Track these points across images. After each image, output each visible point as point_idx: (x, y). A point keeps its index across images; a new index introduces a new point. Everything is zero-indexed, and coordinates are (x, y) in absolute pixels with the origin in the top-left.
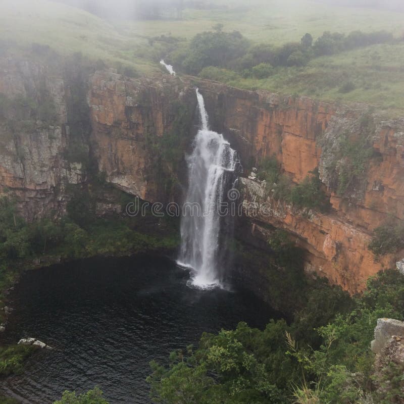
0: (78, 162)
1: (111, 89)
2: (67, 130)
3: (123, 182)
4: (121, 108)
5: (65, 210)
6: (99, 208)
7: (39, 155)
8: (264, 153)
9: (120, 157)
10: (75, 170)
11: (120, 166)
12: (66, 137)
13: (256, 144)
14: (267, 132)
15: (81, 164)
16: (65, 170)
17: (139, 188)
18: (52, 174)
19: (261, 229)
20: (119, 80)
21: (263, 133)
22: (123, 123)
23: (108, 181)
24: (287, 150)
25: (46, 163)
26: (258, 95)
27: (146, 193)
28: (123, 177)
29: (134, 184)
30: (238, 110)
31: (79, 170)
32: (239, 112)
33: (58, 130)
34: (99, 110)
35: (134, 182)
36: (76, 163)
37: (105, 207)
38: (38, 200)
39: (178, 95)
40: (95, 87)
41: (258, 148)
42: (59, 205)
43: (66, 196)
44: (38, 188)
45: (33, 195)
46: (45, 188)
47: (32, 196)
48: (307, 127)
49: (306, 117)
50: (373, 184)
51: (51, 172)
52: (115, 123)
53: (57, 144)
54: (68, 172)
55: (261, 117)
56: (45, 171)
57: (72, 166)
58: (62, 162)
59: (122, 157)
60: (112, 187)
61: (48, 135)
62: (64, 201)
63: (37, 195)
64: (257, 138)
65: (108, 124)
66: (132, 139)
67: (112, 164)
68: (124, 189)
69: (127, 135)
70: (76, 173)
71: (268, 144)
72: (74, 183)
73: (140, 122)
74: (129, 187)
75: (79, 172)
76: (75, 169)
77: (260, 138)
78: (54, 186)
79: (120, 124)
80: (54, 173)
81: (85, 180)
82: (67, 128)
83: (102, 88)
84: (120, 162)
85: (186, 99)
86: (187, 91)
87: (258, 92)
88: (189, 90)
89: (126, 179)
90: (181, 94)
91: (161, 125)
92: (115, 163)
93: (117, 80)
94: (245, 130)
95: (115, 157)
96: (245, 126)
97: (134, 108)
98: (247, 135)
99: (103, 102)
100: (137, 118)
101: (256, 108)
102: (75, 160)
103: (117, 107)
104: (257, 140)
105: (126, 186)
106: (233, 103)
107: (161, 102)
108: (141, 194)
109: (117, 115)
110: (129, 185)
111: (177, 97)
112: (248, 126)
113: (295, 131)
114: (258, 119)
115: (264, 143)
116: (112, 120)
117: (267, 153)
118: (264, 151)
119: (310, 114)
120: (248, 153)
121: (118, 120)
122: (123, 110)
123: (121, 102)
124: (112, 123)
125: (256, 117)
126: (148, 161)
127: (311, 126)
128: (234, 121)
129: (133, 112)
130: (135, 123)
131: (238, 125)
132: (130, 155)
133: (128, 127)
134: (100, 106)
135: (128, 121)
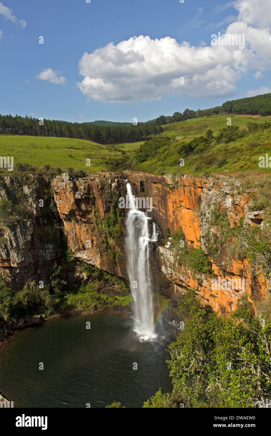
0: (50, 244)
1: (65, 188)
2: (40, 221)
3: (83, 256)
4: (72, 200)
6: (70, 277)
7: (17, 241)
8: (175, 225)
9: (79, 237)
10: (48, 250)
11: (80, 243)
12: (40, 226)
13: (169, 218)
14: (175, 208)
15: (52, 244)
16: (41, 250)
17: (96, 260)
18: (30, 254)
19: (180, 289)
20: (69, 180)
21: (172, 208)
23: (74, 256)
24: (184, 221)
26: (164, 178)
27: (100, 263)
28: (83, 252)
29: (92, 257)
30: (155, 192)
31: (51, 249)
33: (30, 222)
34: (60, 204)
35: (91, 255)
36: (48, 244)
39: (111, 185)
40: (56, 188)
41: (171, 221)
44: (19, 266)
47: (17, 272)
48: (193, 201)
49: (190, 192)
51: (29, 252)
52: (70, 212)
53: (30, 231)
54: (44, 252)
55: (169, 195)
57: (46, 247)
58: (38, 245)
59: (81, 237)
60: (78, 260)
62: (43, 273)
63: (21, 270)
64: (169, 213)
65: (66, 213)
66: (85, 222)
67: (74, 243)
69: (81, 220)
70: (49, 252)
71: (176, 218)
72: (48, 259)
73: (89, 209)
74: (89, 259)
75: (51, 251)
76: (48, 248)
77: (170, 212)
78: (33, 263)
79: (75, 212)
80: (31, 253)
81: (59, 256)
82: (41, 219)
83: (60, 188)
84: (79, 241)
85: (117, 188)
86: (118, 181)
87: (164, 176)
88: (119, 181)
89: (86, 253)
90: (113, 185)
91: (102, 210)
92: (76, 241)
93: (67, 181)
94: (160, 207)
95: (75, 237)
96: (160, 204)
97: (82, 200)
98: (162, 211)
99: (62, 198)
100: (86, 207)
101: (165, 189)
102: (48, 242)
103: (70, 200)
104: (169, 214)
105: (86, 259)
106: (151, 187)
107: (100, 193)
108: (98, 264)
109: (70, 206)
110: (88, 257)
111: (111, 187)
112: (162, 204)
113: (186, 205)
114: (168, 197)
115: (174, 217)
116: (68, 210)
117: (177, 225)
118: (175, 223)
119: (193, 189)
120: (165, 226)
121: (72, 210)
122: (74, 201)
123: (72, 196)
124: (68, 212)
125: (166, 196)
126: (98, 238)
127: (195, 199)
128: (153, 201)
129: (83, 203)
130: (85, 211)
131: (156, 203)
132: (86, 235)
133: (81, 214)
134: (60, 201)
135: (79, 210)
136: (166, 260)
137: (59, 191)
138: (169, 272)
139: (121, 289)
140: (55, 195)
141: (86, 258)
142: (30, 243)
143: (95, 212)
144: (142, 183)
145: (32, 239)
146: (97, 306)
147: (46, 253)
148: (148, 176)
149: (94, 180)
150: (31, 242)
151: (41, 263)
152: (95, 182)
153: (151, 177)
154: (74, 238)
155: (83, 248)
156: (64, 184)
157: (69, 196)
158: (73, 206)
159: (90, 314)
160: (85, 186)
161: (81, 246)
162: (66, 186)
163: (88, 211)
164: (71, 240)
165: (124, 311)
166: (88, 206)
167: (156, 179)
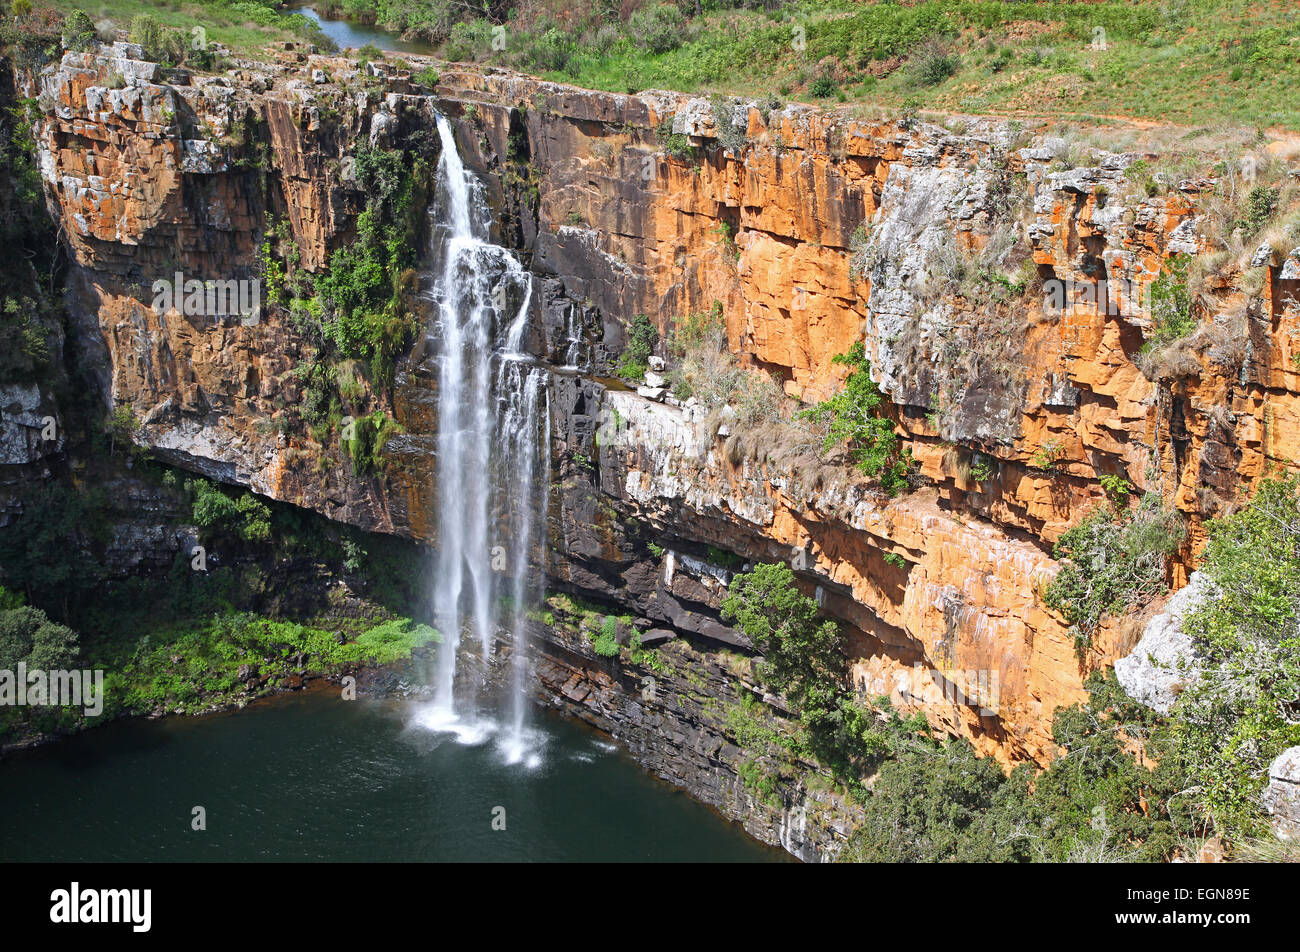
0: (27, 385)
1: (127, 116)
4: (168, 181)
6: (116, 545)
8: (684, 304)
9: (180, 358)
10: (16, 413)
11: (182, 386)
13: (654, 277)
14: (687, 234)
15: (37, 389)
17: (259, 461)
19: (696, 567)
20: (152, 82)
21: (673, 235)
22: (181, 235)
23: (145, 445)
26: (644, 107)
27: (282, 478)
28: (197, 424)
29: (239, 447)
30: (584, 162)
31: (31, 411)
32: (587, 168)
34: (88, 195)
35: (238, 441)
36: (18, 388)
37: (138, 536)
39: (367, 120)
40: (63, 114)
41: (662, 290)
48: (815, 209)
49: (810, 174)
50: (1043, 383)
52: (149, 235)
55: (660, 181)
57: (5, 401)
59: (188, 354)
60: (159, 464)
64: (653, 254)
65: (126, 241)
67: (152, 381)
68: (205, 467)
70: (22, 425)
71: (694, 275)
72: (15, 460)
74: (223, 458)
75: (30, 421)
76: (17, 408)
77: (663, 254)
79: (172, 239)
83: (92, 116)
84: (180, 372)
85: (397, 135)
86: (401, 107)
87: (644, 97)
88: (406, 104)
89: (208, 430)
90: (379, 119)
91: (319, 231)
92: (164, 375)
93: (145, 84)
94: (611, 228)
95: (161, 357)
96: (612, 218)
97: (213, 182)
98: (620, 247)
99: (101, 166)
100: (232, 213)
103: (154, 180)
104: (656, 260)
105: (210, 457)
106: (562, 140)
107: (309, 153)
108: (268, 481)
109: (154, 208)
110: (221, 450)
111: (366, 129)
112: (621, 217)
113: (778, 224)
114: (654, 189)
115: (677, 272)
116: (140, 226)
117: (693, 304)
118: (683, 298)
119: (824, 164)
120: (630, 310)
121: (162, 225)
122: (176, 186)
123: (169, 160)
124: (140, 236)
125: (645, 186)
127: (829, 204)
128: (573, 203)
129: (215, 192)
130: (224, 232)
131: (587, 212)
132: (217, 345)
133: (203, 248)
134: (91, 178)
135: (197, 225)
136: (651, 446)
138: (667, 494)
140: (47, 145)
141: (208, 452)
144: (518, 121)
146: (262, 672)
148: (557, 90)
149: (270, 88)
152: (289, 102)
153: (569, 98)
154: (154, 357)
155: (196, 405)
156: (130, 98)
157: (151, 161)
158: (170, 208)
159: (232, 707)
160: (230, 115)
161: (188, 397)
162: (137, 111)
163: (234, 234)
164: (132, 372)
165: (396, 682)
166: (242, 209)
167: (598, 108)
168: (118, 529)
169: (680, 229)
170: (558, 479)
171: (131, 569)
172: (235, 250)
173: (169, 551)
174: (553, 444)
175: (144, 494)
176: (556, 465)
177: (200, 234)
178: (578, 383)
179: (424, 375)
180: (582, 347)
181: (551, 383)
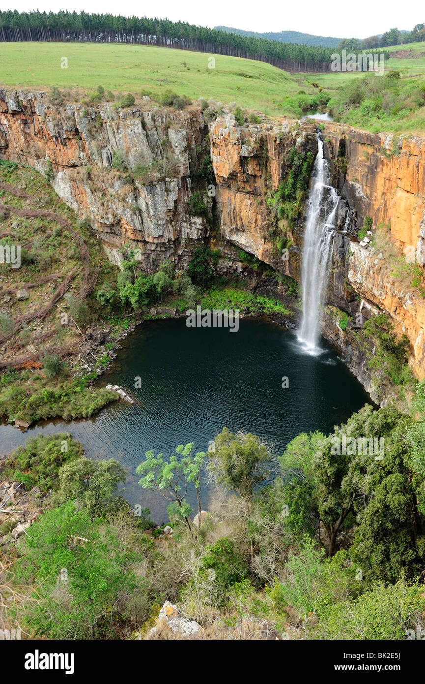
0: (199, 217)
1: (227, 137)
2: (188, 182)
3: (241, 239)
4: (236, 158)
5: (186, 265)
6: (220, 265)
7: (155, 208)
8: (381, 214)
9: (238, 213)
10: (195, 225)
11: (238, 222)
12: (187, 190)
13: (375, 202)
14: (386, 188)
15: (201, 218)
16: (186, 224)
17: (257, 247)
18: (170, 227)
19: (369, 306)
20: (234, 126)
21: (382, 188)
22: (239, 175)
23: (228, 238)
24: (396, 210)
25: (163, 217)
26: (380, 138)
27: (262, 253)
28: (241, 234)
29: (252, 242)
30: (360, 159)
31: (199, 224)
32: (360, 161)
33: (174, 183)
34: (218, 162)
35: (252, 240)
36: (196, 218)
37: (226, 264)
38: (159, 253)
39: (295, 141)
40: (214, 137)
41: (376, 207)
42: (180, 259)
43: (187, 250)
44: (155, 241)
45: (153, 247)
46: (163, 241)
47: (152, 249)
48: (418, 181)
49: (418, 167)
51: (169, 225)
52: (231, 175)
53: (173, 196)
54: (189, 227)
55: (381, 166)
56: (161, 225)
57: (193, 220)
58: (182, 215)
59: (241, 212)
60: (231, 244)
61: (164, 188)
62: (184, 255)
63: (157, 247)
64: (375, 194)
65: (225, 176)
66: (249, 193)
67: (231, 219)
68: (243, 247)
69: (244, 188)
70: (196, 228)
71: (386, 203)
72: (194, 237)
73: (258, 174)
74: (248, 245)
75: (199, 227)
76: (195, 223)
77: (378, 194)
78: (173, 240)
79: (237, 176)
80: (173, 226)
81: (208, 236)
82: (189, 181)
83: (219, 137)
84: (238, 218)
85: (304, 146)
86: (307, 136)
87: (381, 135)
88: (309, 135)
89: (244, 236)
91: (277, 177)
92: (234, 218)
93: (231, 127)
94: (364, 184)
95: (234, 212)
96: (365, 179)
97: (248, 159)
98: (366, 191)
99: (221, 153)
100: (254, 169)
101: (377, 156)
102: (196, 214)
103: (232, 158)
104: (376, 196)
105: (244, 244)
106: (355, 150)
107: (276, 151)
108: (259, 254)
109: (232, 166)
110: (247, 242)
111: (294, 144)
112: (367, 179)
113: (405, 185)
114: (379, 169)
115: (382, 201)
116: (228, 172)
117: (384, 214)
118: (381, 211)
120: (366, 214)
121: (234, 172)
122: (238, 160)
123: (236, 152)
124: (228, 175)
125: (376, 168)
126: (265, 218)
128: (355, 173)
129: (250, 163)
130: (252, 175)
131: (359, 177)
132: (248, 211)
133: (245, 180)
134: (218, 156)
135: (244, 173)
136: (357, 263)
137: (217, 141)
138: (358, 281)
139: (285, 292)
140: (211, 146)
141: (244, 242)
142: (172, 213)
143: (266, 180)
144: (343, 144)
145: (176, 207)
146: (250, 309)
147: (191, 229)
148: (355, 131)
149: (271, 130)
150: (174, 212)
151: (183, 241)
152: (272, 134)
153: (358, 135)
154: (232, 213)
155: (241, 228)
156: (227, 131)
157: (232, 151)
158: (236, 167)
160: (256, 138)
161: (239, 225)
162: (229, 136)
163: (255, 176)
164: (227, 215)
165: (285, 321)
166: (258, 168)
167: (365, 139)
168: (220, 261)
169: (385, 186)
170: (333, 268)
171: (224, 273)
172: (255, 182)
173: (233, 269)
174: (333, 257)
175: (228, 252)
176: (334, 263)
177: (245, 175)
178: (343, 238)
179: (302, 227)
180: (349, 225)
181: (335, 236)
